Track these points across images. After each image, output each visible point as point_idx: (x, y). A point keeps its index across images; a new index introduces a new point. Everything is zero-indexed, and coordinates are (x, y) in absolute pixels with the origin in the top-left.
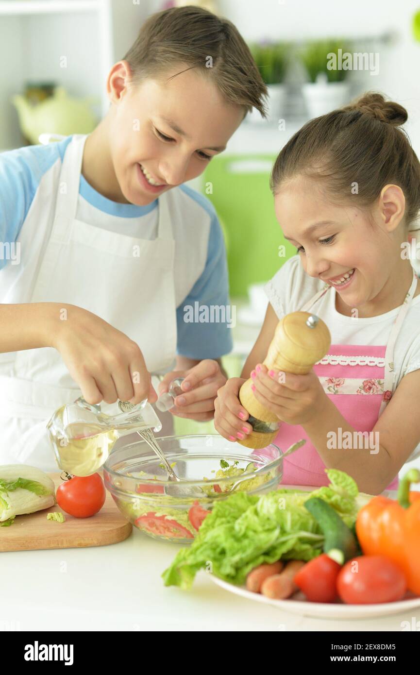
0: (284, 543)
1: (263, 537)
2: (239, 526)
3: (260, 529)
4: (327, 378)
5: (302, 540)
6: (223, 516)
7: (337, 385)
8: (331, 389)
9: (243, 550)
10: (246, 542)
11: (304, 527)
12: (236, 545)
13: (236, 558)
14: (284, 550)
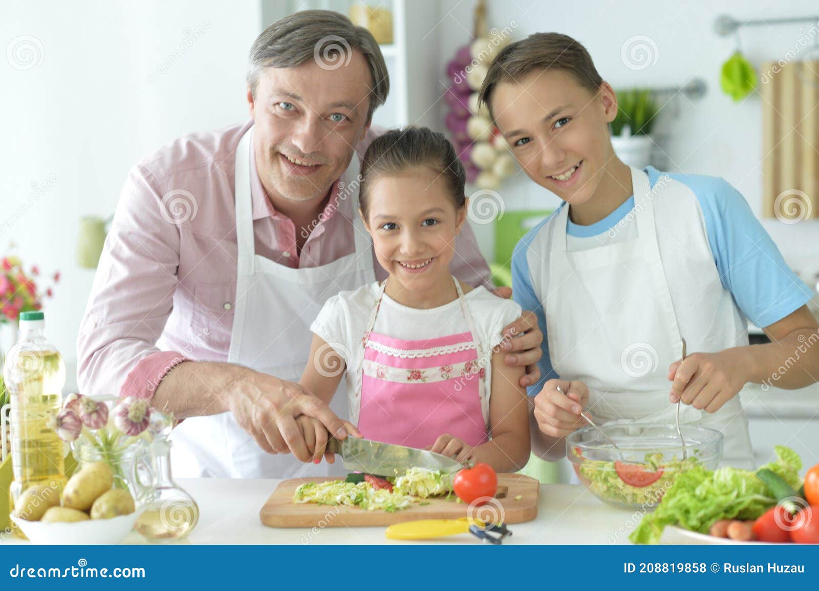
0: (740, 503)
1: (722, 499)
2: (699, 491)
3: (718, 492)
4: (439, 368)
5: (756, 502)
6: (684, 486)
7: (448, 371)
8: (444, 376)
9: (706, 507)
10: (707, 503)
11: (756, 491)
12: (700, 505)
13: (701, 513)
14: (741, 507)
